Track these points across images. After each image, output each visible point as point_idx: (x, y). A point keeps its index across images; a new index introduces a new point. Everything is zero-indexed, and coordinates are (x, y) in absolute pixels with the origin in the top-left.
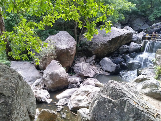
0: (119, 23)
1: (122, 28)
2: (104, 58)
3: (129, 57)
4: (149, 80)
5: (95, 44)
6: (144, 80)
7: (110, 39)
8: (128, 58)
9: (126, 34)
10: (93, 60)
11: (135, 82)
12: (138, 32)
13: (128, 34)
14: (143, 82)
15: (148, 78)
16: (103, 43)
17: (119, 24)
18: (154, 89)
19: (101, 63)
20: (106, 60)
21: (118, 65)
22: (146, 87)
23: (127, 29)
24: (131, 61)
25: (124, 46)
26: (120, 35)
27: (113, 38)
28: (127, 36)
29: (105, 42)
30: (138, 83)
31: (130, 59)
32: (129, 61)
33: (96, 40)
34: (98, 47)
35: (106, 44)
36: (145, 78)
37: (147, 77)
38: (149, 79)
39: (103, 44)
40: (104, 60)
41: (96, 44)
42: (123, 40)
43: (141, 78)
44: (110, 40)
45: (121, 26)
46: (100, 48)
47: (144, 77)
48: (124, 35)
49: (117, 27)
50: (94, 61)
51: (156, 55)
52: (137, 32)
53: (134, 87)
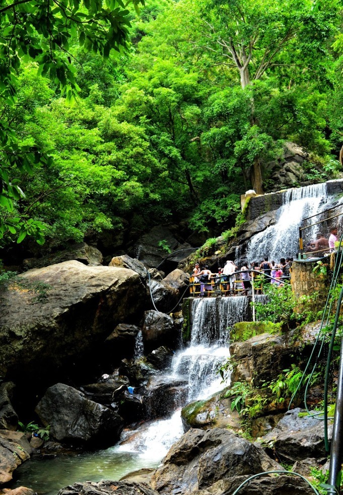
0: (94, 246)
1: (105, 263)
2: (52, 388)
3: (146, 368)
4: (220, 447)
5: (5, 334)
6: (201, 449)
7: (64, 308)
8: (145, 372)
9: (120, 282)
10: (6, 403)
11: (174, 466)
12: (163, 273)
13: (130, 282)
14: (200, 460)
15: (214, 439)
16: (38, 325)
17: (93, 249)
18: (239, 477)
19: (42, 409)
20: (61, 395)
21: (110, 407)
22: (212, 475)
23: (125, 266)
24: (156, 381)
25: (121, 327)
26: (102, 287)
27: (75, 302)
28: (125, 291)
29: (45, 322)
30: (182, 467)
31: (151, 374)
32: (149, 384)
33: (7, 318)
34: (20, 347)
35: (53, 330)
36: (203, 439)
37: (209, 433)
38: (220, 442)
39: (39, 332)
40: (52, 396)
41: (12, 334)
42: (113, 305)
43: (189, 444)
44: (66, 310)
45: (101, 256)
46: (31, 349)
47: (200, 437)
48: (116, 288)
49: (86, 262)
50: (10, 407)
51: (232, 345)
52: (158, 274)
53: (170, 486)
